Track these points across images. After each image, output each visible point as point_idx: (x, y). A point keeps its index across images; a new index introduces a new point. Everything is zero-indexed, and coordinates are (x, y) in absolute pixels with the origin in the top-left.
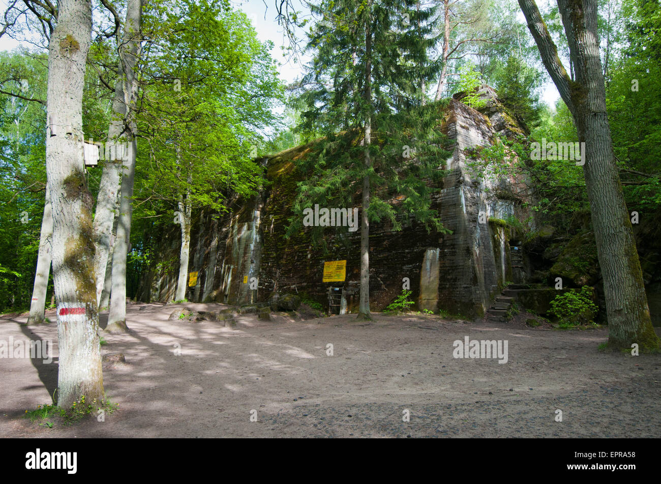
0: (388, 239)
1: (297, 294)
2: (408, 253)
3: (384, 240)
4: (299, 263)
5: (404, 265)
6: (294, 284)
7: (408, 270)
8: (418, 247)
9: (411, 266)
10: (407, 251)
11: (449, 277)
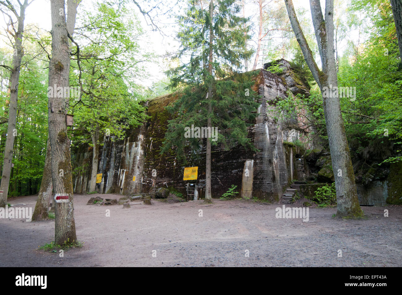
0: (223, 154)
1: (167, 188)
2: (235, 162)
3: (221, 154)
4: (168, 168)
5: (233, 170)
6: (165, 182)
7: (235, 173)
8: (241, 159)
9: (237, 170)
10: (234, 161)
11: (259, 177)
